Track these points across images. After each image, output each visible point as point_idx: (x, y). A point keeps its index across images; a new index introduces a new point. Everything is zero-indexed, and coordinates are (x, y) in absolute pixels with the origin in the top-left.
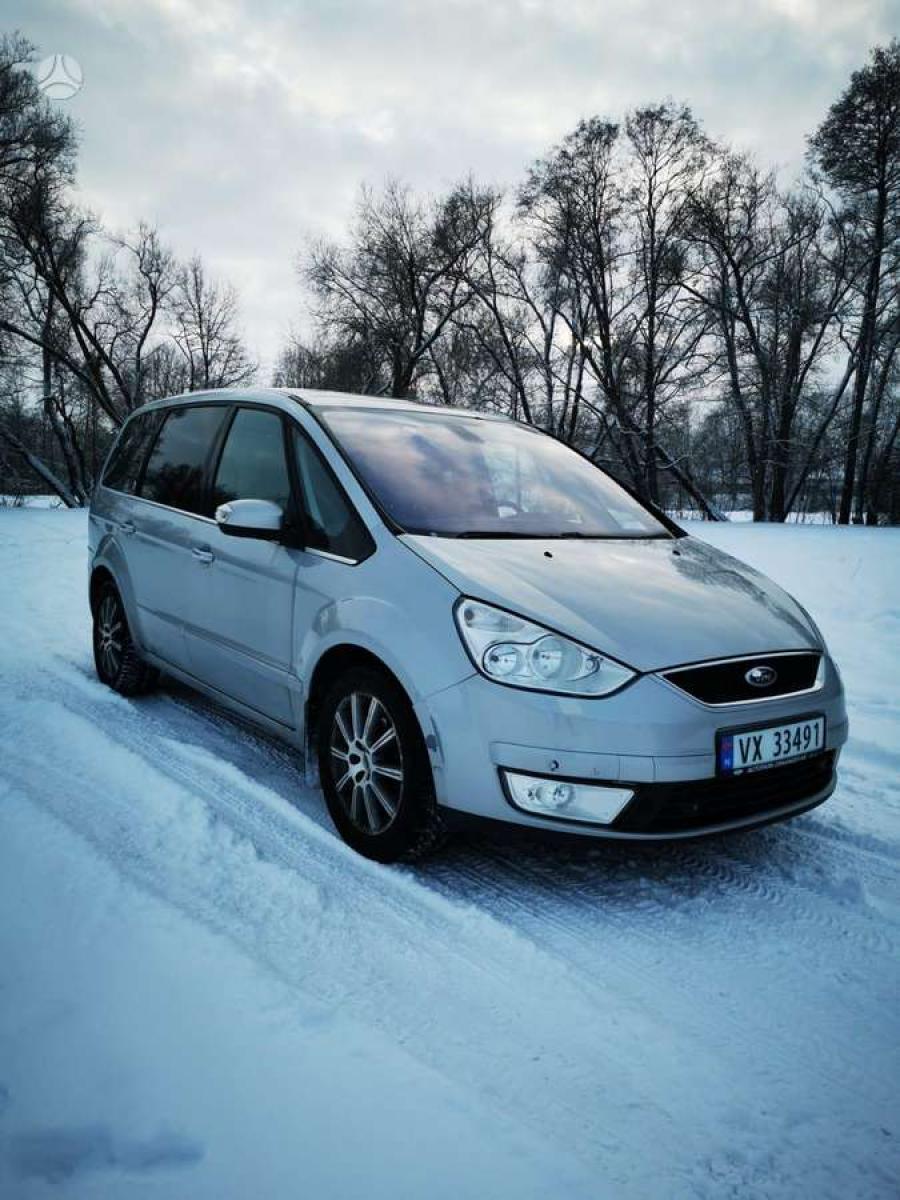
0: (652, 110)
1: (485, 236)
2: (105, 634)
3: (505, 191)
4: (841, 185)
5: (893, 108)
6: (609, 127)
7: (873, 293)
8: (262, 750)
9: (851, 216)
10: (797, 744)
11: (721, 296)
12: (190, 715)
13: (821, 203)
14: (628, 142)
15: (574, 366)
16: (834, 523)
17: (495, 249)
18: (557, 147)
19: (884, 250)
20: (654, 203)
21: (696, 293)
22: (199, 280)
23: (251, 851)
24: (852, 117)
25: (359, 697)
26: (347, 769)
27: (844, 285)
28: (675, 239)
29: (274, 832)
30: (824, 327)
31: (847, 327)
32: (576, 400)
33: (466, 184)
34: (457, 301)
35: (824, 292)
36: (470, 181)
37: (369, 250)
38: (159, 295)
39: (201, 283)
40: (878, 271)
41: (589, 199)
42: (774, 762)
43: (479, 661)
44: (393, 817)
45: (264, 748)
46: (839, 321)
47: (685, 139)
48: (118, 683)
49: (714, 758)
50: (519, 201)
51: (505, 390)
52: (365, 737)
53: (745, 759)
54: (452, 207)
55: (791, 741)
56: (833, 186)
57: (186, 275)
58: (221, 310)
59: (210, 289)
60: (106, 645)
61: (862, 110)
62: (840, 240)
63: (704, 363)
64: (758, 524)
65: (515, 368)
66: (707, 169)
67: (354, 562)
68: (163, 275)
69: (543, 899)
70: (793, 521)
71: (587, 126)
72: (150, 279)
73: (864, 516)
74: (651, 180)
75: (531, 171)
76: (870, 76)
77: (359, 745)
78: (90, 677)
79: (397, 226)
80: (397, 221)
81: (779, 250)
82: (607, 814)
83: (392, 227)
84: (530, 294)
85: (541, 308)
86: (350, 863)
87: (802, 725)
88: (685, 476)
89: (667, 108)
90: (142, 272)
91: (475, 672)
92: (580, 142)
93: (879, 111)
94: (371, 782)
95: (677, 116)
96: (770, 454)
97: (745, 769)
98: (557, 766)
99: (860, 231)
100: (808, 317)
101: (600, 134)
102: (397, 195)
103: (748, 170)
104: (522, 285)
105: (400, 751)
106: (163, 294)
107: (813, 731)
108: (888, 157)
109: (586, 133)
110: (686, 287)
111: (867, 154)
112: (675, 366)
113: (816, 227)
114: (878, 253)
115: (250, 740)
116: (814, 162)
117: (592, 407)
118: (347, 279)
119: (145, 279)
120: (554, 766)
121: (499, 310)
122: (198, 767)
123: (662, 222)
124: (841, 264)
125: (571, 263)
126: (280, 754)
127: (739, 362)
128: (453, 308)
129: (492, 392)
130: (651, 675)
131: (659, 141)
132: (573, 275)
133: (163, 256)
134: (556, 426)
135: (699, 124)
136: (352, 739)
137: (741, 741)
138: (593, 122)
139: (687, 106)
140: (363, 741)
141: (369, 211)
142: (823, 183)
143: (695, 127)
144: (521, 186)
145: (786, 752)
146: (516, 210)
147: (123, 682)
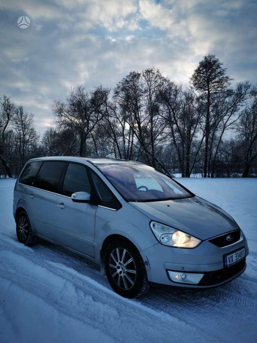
0: (149, 70)
1: (105, 101)
2: (21, 228)
3: (111, 89)
4: (198, 90)
5: (210, 71)
6: (138, 74)
7: (208, 117)
8: (78, 263)
9: (201, 97)
10: (240, 256)
11: (169, 117)
12: (51, 252)
13: (193, 94)
14: (143, 78)
15: (131, 135)
16: (203, 177)
17: (108, 104)
18: (124, 79)
19: (210, 106)
20: (151, 93)
21: (163, 117)
22: (22, 112)
23: (91, 298)
24: (200, 73)
25: (119, 249)
26: (116, 271)
27: (201, 115)
28: (157, 103)
29: (94, 291)
30: (196, 126)
31: (202, 126)
32: (132, 145)
33: (100, 87)
34: (99, 119)
35: (195, 116)
36: (101, 87)
37: (73, 105)
38: (10, 117)
39: (22, 113)
40: (209, 111)
41: (133, 92)
42: (236, 262)
43: (159, 239)
44: (133, 284)
45: (78, 262)
46: (200, 124)
47: (158, 78)
48: (26, 242)
49: (223, 263)
50: (115, 92)
51: (112, 142)
52: (122, 261)
53: (230, 262)
54: (96, 93)
55: (239, 256)
56: (196, 90)
57: (18, 111)
58: (28, 121)
59: (25, 114)
60: (22, 231)
61: (202, 71)
62: (199, 103)
63: (166, 135)
64: (183, 178)
65: (115, 136)
66: (164, 85)
67: (116, 210)
68: (11, 111)
69: (179, 307)
70: (192, 177)
71: (132, 73)
72: (7, 112)
73: (210, 175)
74: (150, 87)
75: (118, 85)
76: (204, 63)
77: (120, 263)
78: (16, 241)
79: (81, 98)
80: (81, 97)
81: (183, 106)
82: (197, 281)
83: (80, 99)
84: (118, 116)
85: (121, 120)
86: (120, 300)
87: (240, 251)
88: (163, 165)
89: (153, 69)
90: (5, 110)
91: (158, 242)
92: (131, 77)
93: (206, 71)
94: (125, 274)
95: (156, 72)
96: (185, 159)
97: (230, 265)
98: (183, 268)
99: (204, 101)
100: (192, 123)
101: (136, 76)
102: (81, 90)
103: (175, 86)
104: (116, 114)
105: (135, 265)
106: (11, 116)
107: (243, 252)
108: (210, 83)
109: (132, 75)
110: (160, 115)
111: (205, 82)
112: (158, 136)
113: (193, 100)
114: (209, 107)
115: (73, 260)
116: (191, 84)
117: (136, 147)
118: (67, 112)
119: (5, 112)
120: (182, 268)
121: (109, 120)
122: (62, 270)
123: (153, 98)
124: (199, 109)
125: (129, 108)
126: (84, 263)
127: (175, 135)
128: (98, 120)
129: (108, 143)
130: (205, 241)
131: (151, 78)
132: (130, 111)
133: (11, 106)
134: (126, 152)
135: (162, 74)
136: (118, 261)
137: (229, 258)
138: (133, 72)
139: (158, 69)
140: (122, 262)
141: (73, 94)
142: (194, 89)
143: (161, 74)
144: (115, 88)
145: (238, 259)
146: (114, 95)
147: (28, 242)
